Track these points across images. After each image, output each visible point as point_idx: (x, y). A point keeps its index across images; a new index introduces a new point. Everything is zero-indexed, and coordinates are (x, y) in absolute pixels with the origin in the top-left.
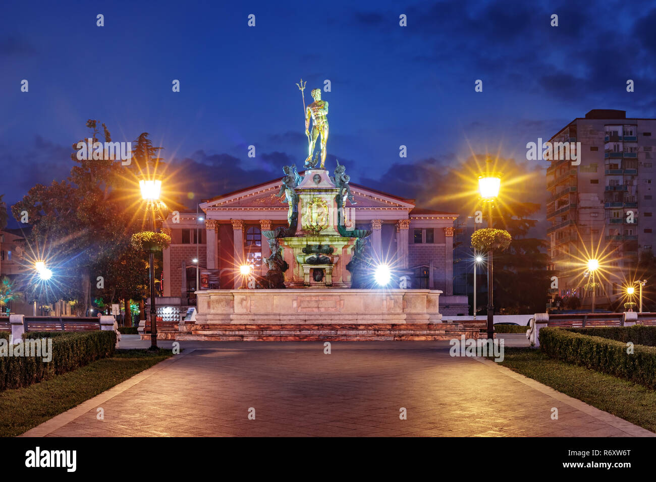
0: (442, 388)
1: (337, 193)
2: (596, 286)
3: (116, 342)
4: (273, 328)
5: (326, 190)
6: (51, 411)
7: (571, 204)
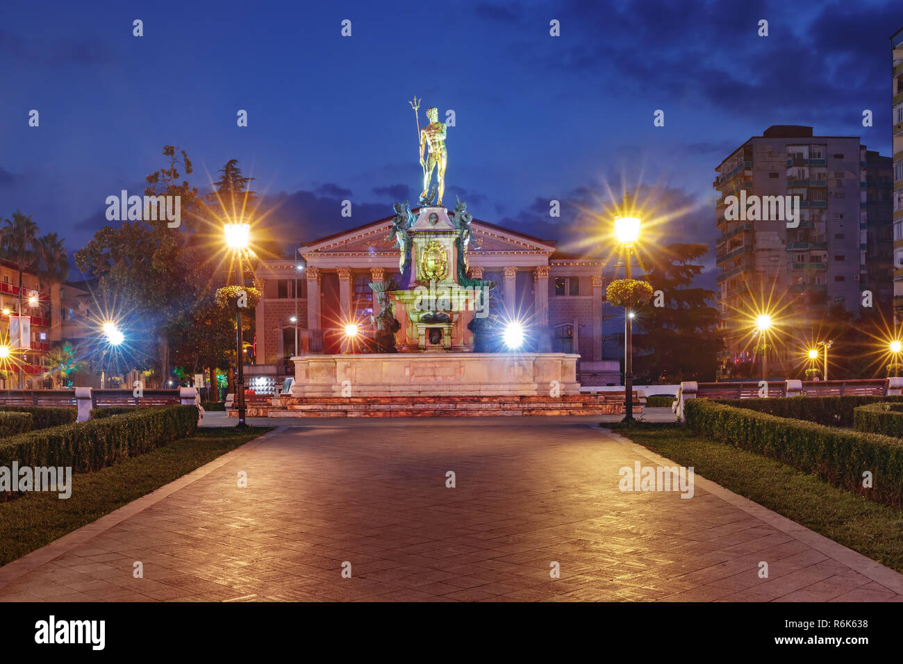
0: (564, 469)
1: (457, 236)
2: (767, 348)
3: (198, 419)
4: (382, 401)
5: (444, 233)
6: (124, 497)
7: (746, 246)
